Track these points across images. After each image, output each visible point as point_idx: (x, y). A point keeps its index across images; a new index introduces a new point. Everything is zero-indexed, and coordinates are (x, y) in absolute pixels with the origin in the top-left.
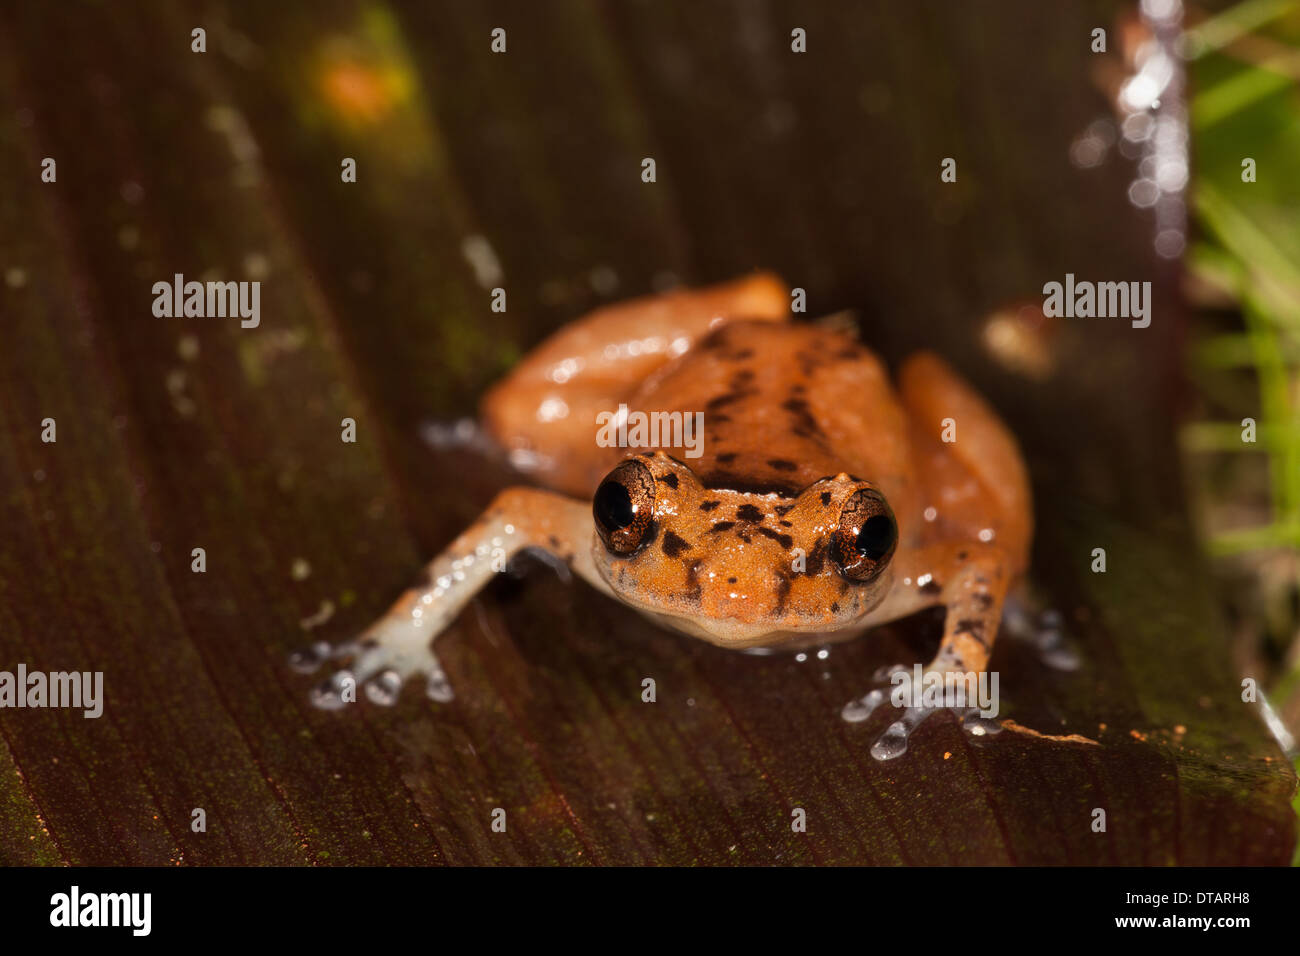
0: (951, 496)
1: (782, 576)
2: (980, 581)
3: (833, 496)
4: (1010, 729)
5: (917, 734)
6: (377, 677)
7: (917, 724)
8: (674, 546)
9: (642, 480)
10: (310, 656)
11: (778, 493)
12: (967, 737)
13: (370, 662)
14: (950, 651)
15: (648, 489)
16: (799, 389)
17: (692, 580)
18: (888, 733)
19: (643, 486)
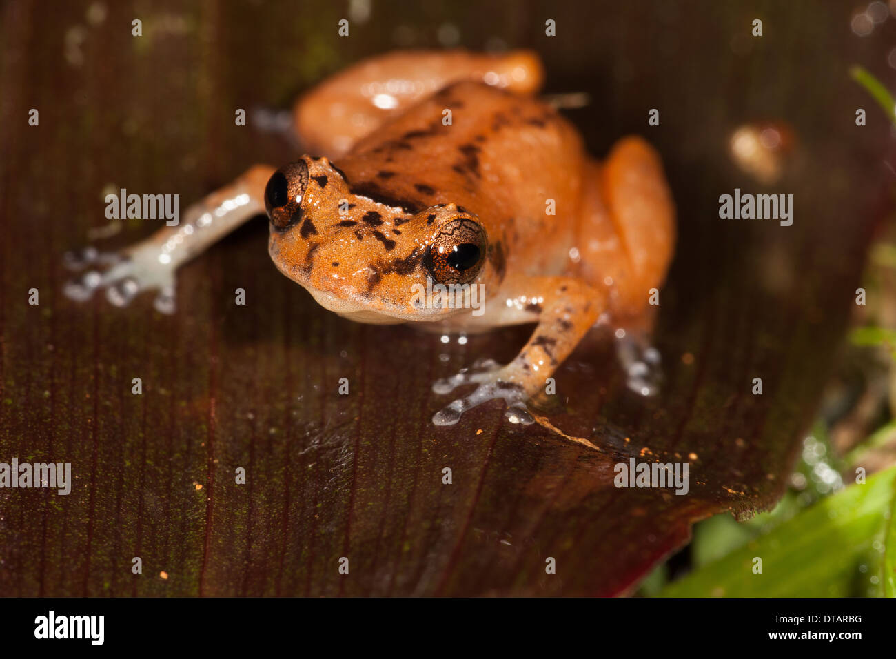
0: (594, 246)
1: (375, 269)
2: (568, 310)
3: (437, 218)
4: (541, 424)
5: (472, 412)
6: (120, 285)
7: (473, 406)
8: (308, 229)
9: (301, 176)
10: (79, 256)
11: (403, 208)
12: (504, 422)
13: (120, 271)
14: (523, 357)
15: (303, 184)
16: (482, 139)
17: (309, 258)
18: (449, 407)
19: (300, 182)
